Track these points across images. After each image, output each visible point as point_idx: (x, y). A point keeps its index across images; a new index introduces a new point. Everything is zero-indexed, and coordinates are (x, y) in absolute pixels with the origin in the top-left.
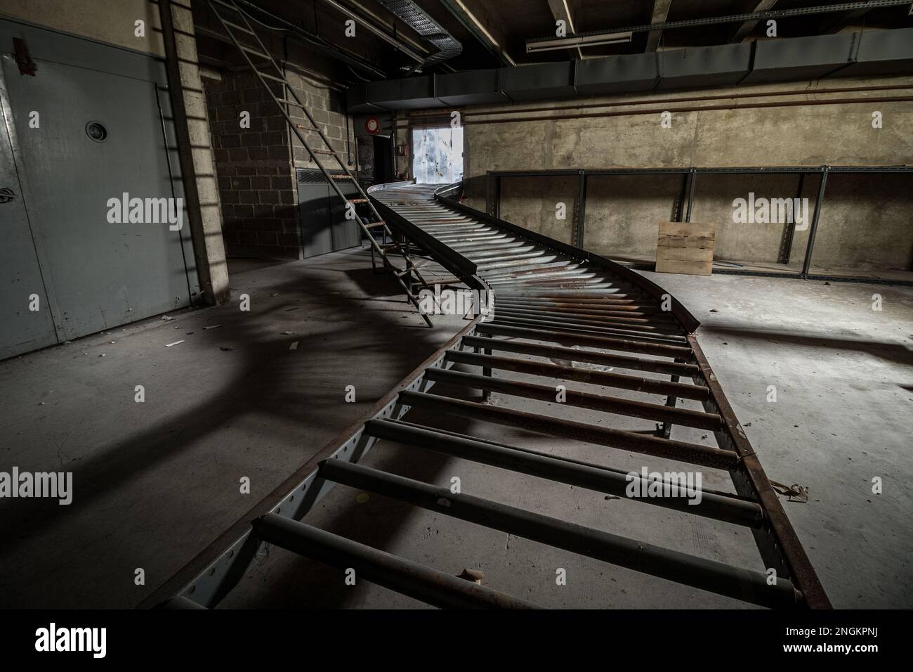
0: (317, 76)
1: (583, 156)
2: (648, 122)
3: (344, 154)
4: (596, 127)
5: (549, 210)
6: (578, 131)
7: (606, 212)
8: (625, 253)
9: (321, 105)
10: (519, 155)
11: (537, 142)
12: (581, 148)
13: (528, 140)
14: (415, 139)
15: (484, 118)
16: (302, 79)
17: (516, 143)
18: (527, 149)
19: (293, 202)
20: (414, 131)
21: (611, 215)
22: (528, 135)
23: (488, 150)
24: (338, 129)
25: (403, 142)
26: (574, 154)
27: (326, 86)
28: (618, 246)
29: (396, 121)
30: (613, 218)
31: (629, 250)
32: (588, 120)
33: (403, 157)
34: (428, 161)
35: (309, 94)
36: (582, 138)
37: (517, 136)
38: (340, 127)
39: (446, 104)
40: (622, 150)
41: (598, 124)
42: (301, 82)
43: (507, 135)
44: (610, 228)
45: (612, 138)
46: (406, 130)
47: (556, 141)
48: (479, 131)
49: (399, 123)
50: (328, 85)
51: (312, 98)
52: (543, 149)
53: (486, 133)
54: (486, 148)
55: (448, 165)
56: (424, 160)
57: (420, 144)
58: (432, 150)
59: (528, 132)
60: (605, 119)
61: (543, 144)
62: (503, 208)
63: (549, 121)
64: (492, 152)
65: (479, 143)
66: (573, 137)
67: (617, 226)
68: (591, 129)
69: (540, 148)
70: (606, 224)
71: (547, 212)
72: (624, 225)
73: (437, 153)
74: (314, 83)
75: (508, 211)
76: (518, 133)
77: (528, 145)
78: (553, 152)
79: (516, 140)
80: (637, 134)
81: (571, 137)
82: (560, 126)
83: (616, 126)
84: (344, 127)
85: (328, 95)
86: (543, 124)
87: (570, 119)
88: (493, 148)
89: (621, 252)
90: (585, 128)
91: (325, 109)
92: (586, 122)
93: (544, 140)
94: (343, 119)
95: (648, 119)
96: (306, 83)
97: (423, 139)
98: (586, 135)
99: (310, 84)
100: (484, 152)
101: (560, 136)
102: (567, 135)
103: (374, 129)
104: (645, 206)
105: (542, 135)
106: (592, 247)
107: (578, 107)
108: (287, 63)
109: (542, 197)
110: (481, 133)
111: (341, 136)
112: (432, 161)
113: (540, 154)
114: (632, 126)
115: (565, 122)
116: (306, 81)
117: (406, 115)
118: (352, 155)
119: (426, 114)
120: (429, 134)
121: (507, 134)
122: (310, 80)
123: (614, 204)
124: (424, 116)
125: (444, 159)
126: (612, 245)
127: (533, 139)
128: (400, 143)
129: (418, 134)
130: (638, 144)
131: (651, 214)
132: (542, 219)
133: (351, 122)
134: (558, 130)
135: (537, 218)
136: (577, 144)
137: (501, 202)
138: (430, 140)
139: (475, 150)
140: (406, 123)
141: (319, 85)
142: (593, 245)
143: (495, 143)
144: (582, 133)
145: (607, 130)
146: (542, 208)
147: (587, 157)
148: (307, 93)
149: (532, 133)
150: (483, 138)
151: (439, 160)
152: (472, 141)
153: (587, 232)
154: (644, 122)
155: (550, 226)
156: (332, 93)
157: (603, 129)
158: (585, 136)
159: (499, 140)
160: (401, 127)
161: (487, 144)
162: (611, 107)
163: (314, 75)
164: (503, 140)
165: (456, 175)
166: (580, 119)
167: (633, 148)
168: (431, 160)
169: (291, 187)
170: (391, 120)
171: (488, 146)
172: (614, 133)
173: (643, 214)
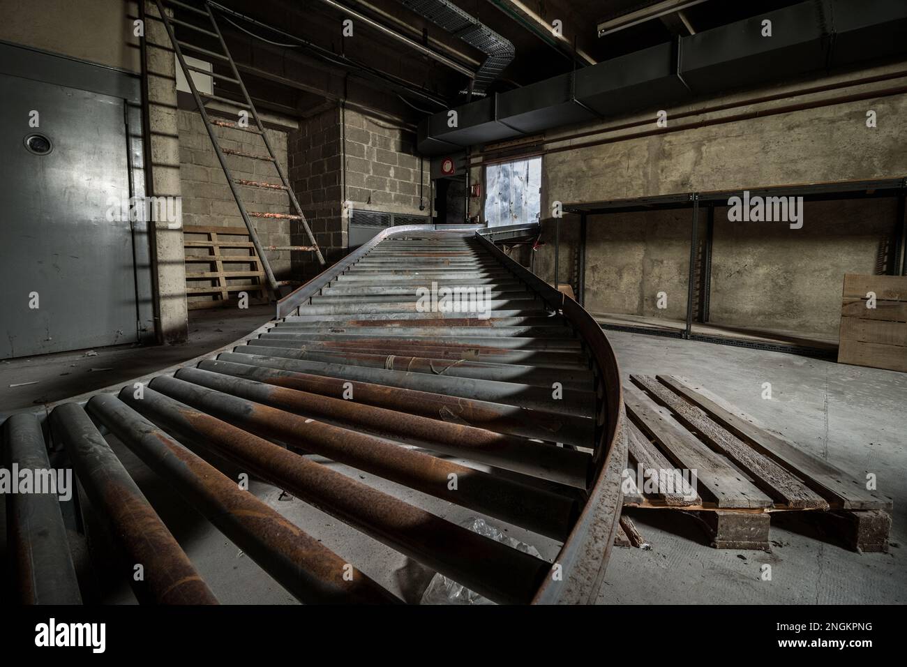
0: (386, 116)
1: (706, 179)
2: (819, 119)
3: (414, 198)
4: (727, 137)
5: (654, 258)
6: (698, 146)
7: (748, 260)
8: (786, 327)
9: (388, 146)
10: (611, 186)
11: (637, 167)
12: (704, 168)
13: (624, 164)
14: (489, 177)
15: (567, 143)
16: (366, 119)
17: (608, 170)
18: (622, 177)
19: (341, 245)
20: (487, 168)
21: (757, 266)
22: (624, 159)
23: (571, 182)
24: (409, 171)
25: (476, 182)
26: (692, 178)
27: (396, 127)
28: (771, 315)
29: (470, 158)
30: (762, 271)
31: (795, 322)
32: (714, 129)
33: (476, 199)
34: (502, 201)
35: (373, 135)
36: (704, 155)
37: (608, 161)
38: (412, 170)
39: (522, 132)
40: (774, 166)
41: (731, 131)
42: (365, 122)
43: (596, 162)
44: (756, 286)
45: (755, 150)
46: (479, 167)
47: (663, 163)
48: (560, 160)
49: (473, 161)
50: (400, 126)
51: (377, 139)
52: (645, 175)
53: (569, 161)
54: (569, 180)
55: (523, 204)
56: (497, 200)
57: (494, 182)
58: (506, 187)
59: (624, 155)
60: (743, 123)
61: (645, 168)
62: (590, 256)
63: (654, 137)
64: (576, 184)
65: (561, 175)
66: (691, 155)
67: (769, 284)
68: (719, 140)
69: (641, 173)
70: (750, 280)
71: (652, 260)
72: (781, 282)
73: (512, 191)
74: (382, 123)
75: (596, 259)
76: (609, 157)
77: (624, 172)
78: (661, 177)
79: (607, 166)
80: (799, 140)
81: (686, 155)
82: (670, 142)
83: (762, 131)
84: (418, 169)
85: (398, 136)
86: (644, 142)
87: (686, 131)
88: (578, 179)
89: (778, 325)
90: (710, 141)
91: (393, 150)
92: (710, 131)
93: (647, 162)
94: (417, 161)
95: (818, 116)
96: (371, 124)
97: (497, 176)
98: (710, 150)
99: (376, 124)
100: (566, 185)
101: (670, 154)
102: (681, 153)
103: (449, 170)
104: (821, 251)
105: (644, 156)
106: (726, 315)
107: (697, 113)
108: (346, 102)
109: (644, 241)
110: (563, 162)
111: (412, 179)
112: (505, 201)
113: (640, 182)
114: (790, 128)
115: (677, 135)
116: (370, 121)
117: (481, 152)
118: (425, 199)
119: (500, 147)
120: (504, 170)
121: (596, 160)
122: (376, 120)
123: (762, 250)
124: (498, 149)
125: (519, 197)
126: (760, 313)
127: (632, 163)
128: (473, 182)
129: (492, 171)
130: (802, 155)
131: (833, 265)
132: (643, 271)
133: (427, 165)
134: (667, 147)
135: (637, 269)
136: (696, 163)
137: (587, 247)
138: (504, 175)
139: (556, 184)
140: (480, 159)
141: (388, 125)
142: (726, 313)
143: (580, 173)
144: (704, 148)
145: (746, 140)
146: (645, 256)
147: (714, 181)
148: (371, 133)
149: (629, 156)
150: (565, 169)
151: (513, 199)
152: (553, 173)
153: (717, 291)
154: (811, 121)
155: (657, 280)
156: (404, 135)
157: (740, 138)
158: (710, 152)
159: (585, 169)
160: (476, 165)
161: (570, 175)
162: (751, 106)
163: (383, 115)
164: (591, 168)
165: (532, 216)
166: (701, 129)
167: (793, 161)
168: (504, 199)
169: (341, 229)
170: (466, 159)
171: (571, 177)
172: (758, 143)
173: (816, 264)
